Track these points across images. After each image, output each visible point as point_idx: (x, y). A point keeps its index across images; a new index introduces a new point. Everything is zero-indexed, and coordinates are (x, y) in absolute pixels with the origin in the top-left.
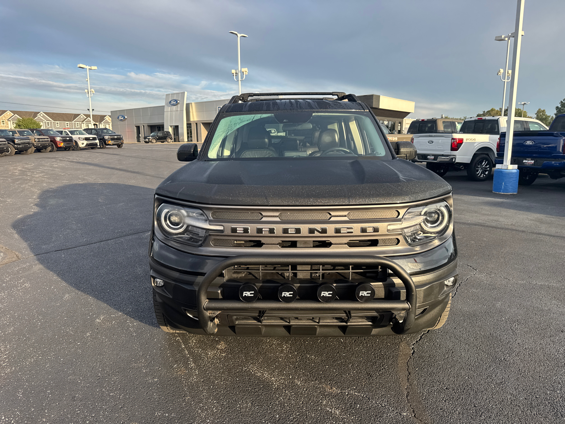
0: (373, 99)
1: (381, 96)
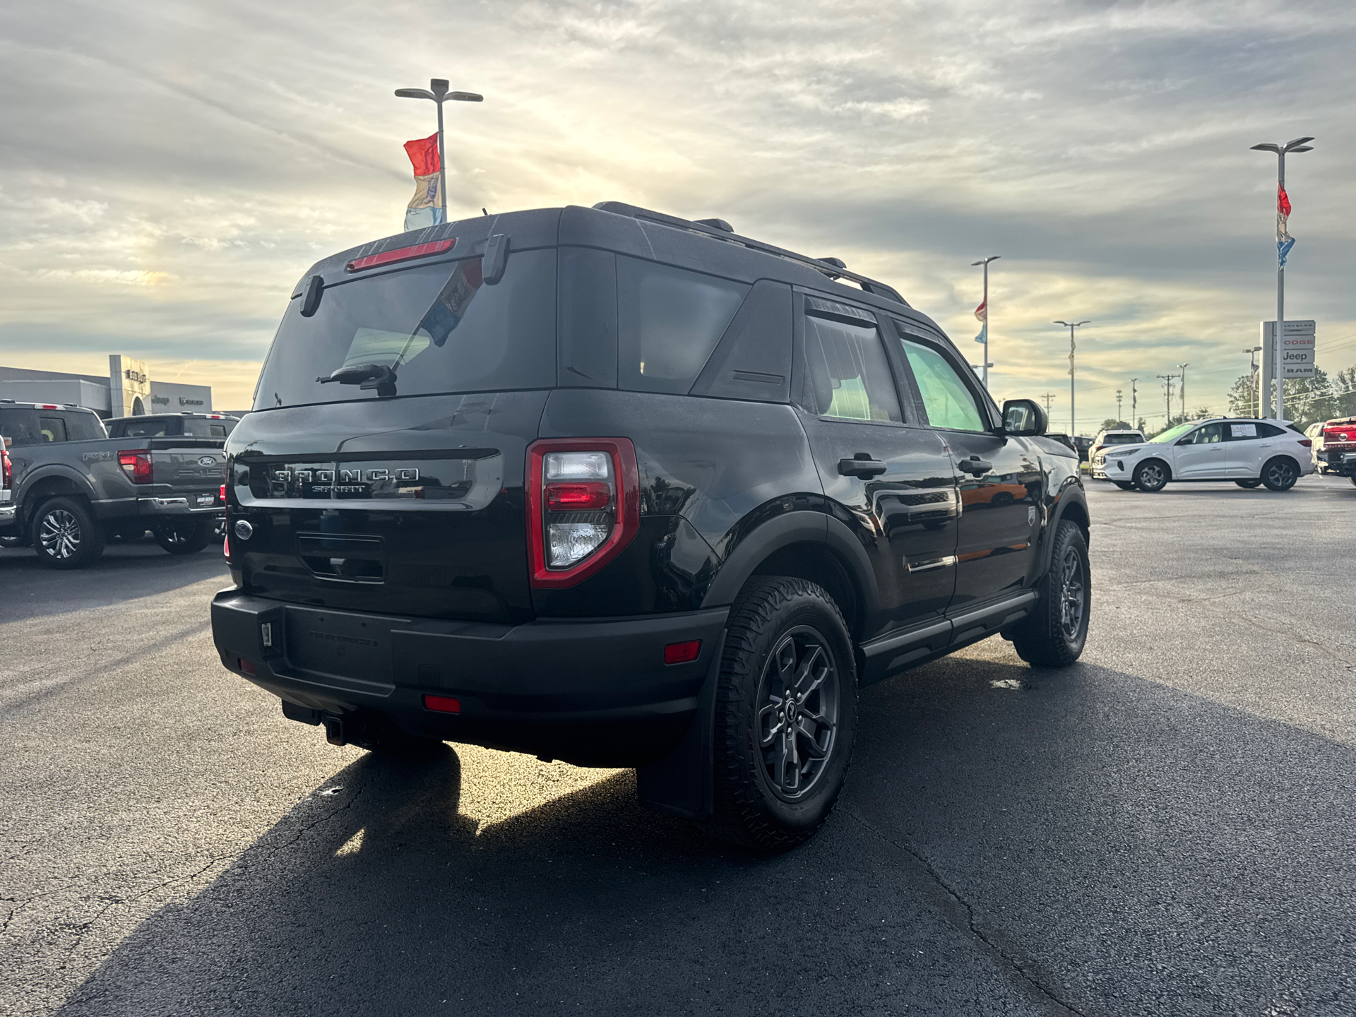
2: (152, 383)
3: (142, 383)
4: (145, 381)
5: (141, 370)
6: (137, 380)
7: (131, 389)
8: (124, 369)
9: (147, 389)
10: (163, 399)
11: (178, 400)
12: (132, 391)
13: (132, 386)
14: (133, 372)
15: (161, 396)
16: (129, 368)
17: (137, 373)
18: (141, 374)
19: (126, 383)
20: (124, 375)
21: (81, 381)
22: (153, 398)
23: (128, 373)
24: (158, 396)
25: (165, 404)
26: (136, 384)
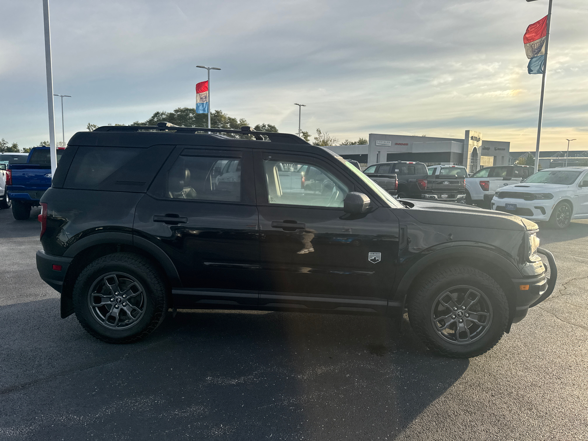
2: (483, 141)
3: (478, 141)
4: (480, 140)
5: (478, 136)
6: (476, 140)
7: (472, 144)
8: (470, 136)
9: (480, 143)
10: (488, 148)
11: (494, 148)
12: (473, 145)
13: (473, 143)
14: (475, 137)
15: (486, 147)
16: (473, 135)
17: (476, 137)
18: (478, 138)
19: (470, 142)
20: (470, 138)
21: (452, 142)
22: (483, 147)
23: (472, 137)
24: (485, 147)
25: (488, 150)
26: (475, 142)
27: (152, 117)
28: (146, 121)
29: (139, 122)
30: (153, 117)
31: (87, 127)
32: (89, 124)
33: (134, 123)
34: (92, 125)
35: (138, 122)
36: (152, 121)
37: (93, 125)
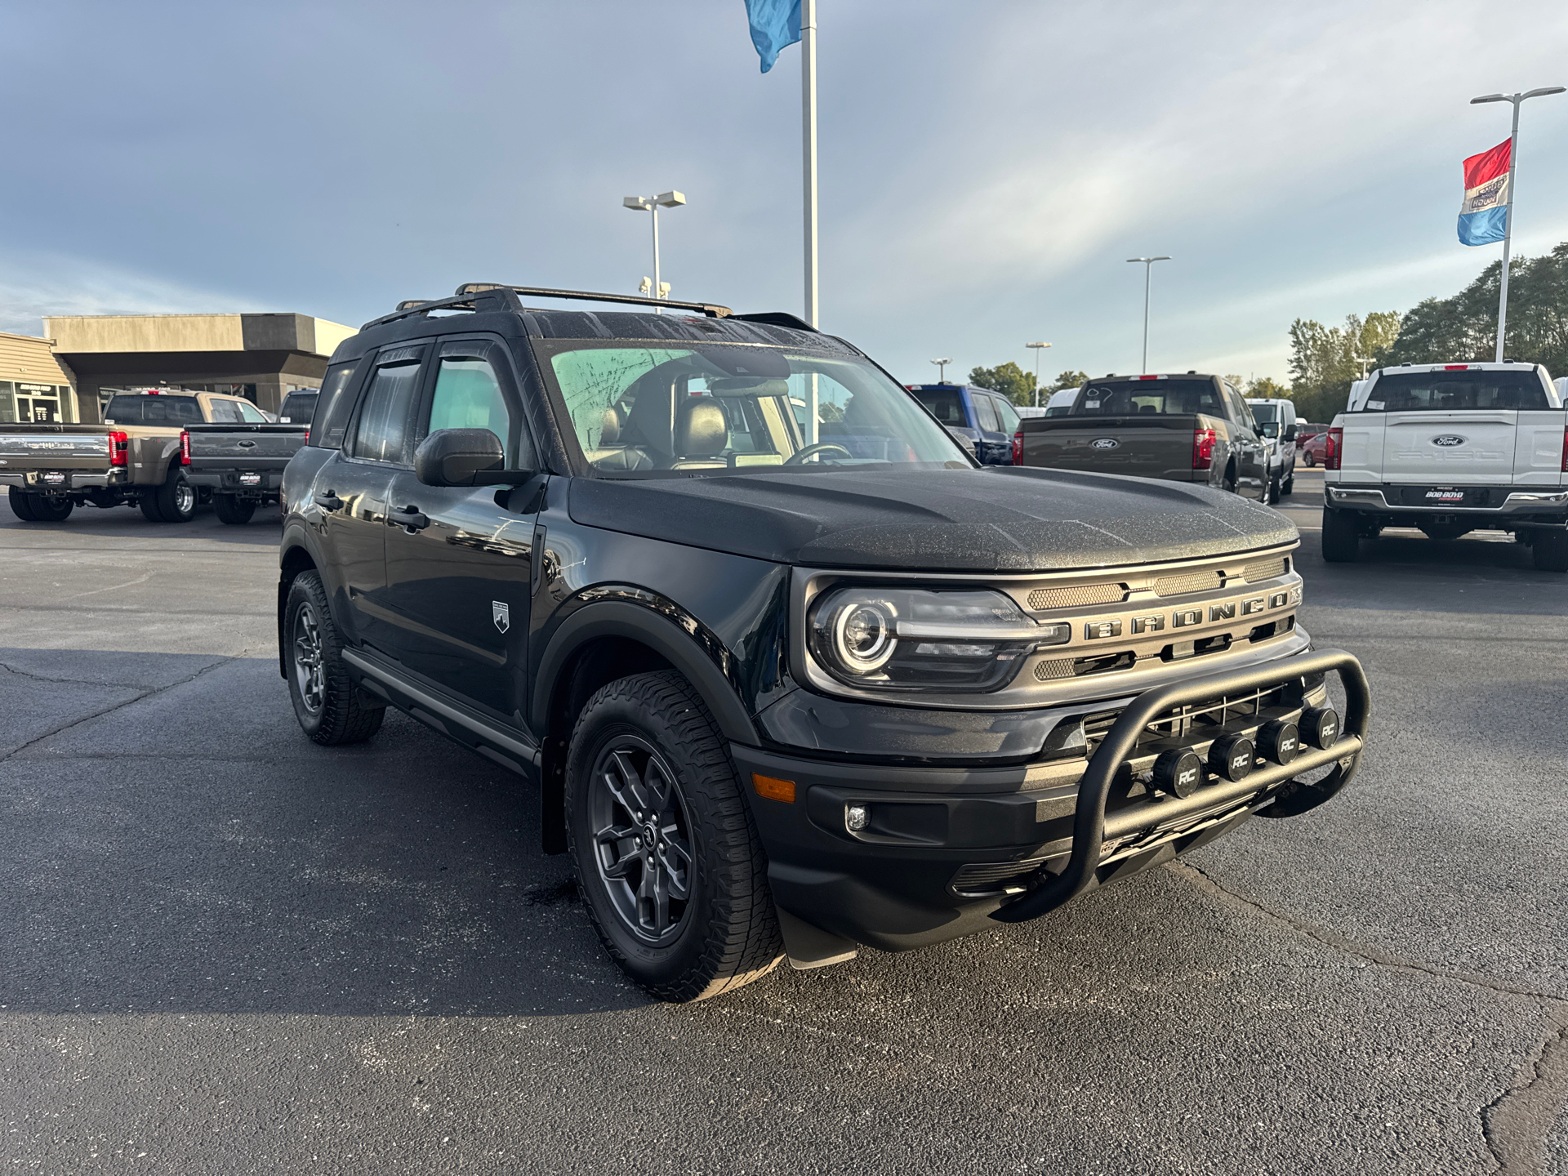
0: (295, 327)
1: (316, 319)
27: (1479, 280)
28: (1458, 294)
29: (1436, 301)
30: (1482, 280)
31: (1290, 329)
32: (1298, 322)
33: (1422, 303)
34: (1305, 324)
35: (1434, 299)
36: (1475, 292)
37: (1308, 322)
